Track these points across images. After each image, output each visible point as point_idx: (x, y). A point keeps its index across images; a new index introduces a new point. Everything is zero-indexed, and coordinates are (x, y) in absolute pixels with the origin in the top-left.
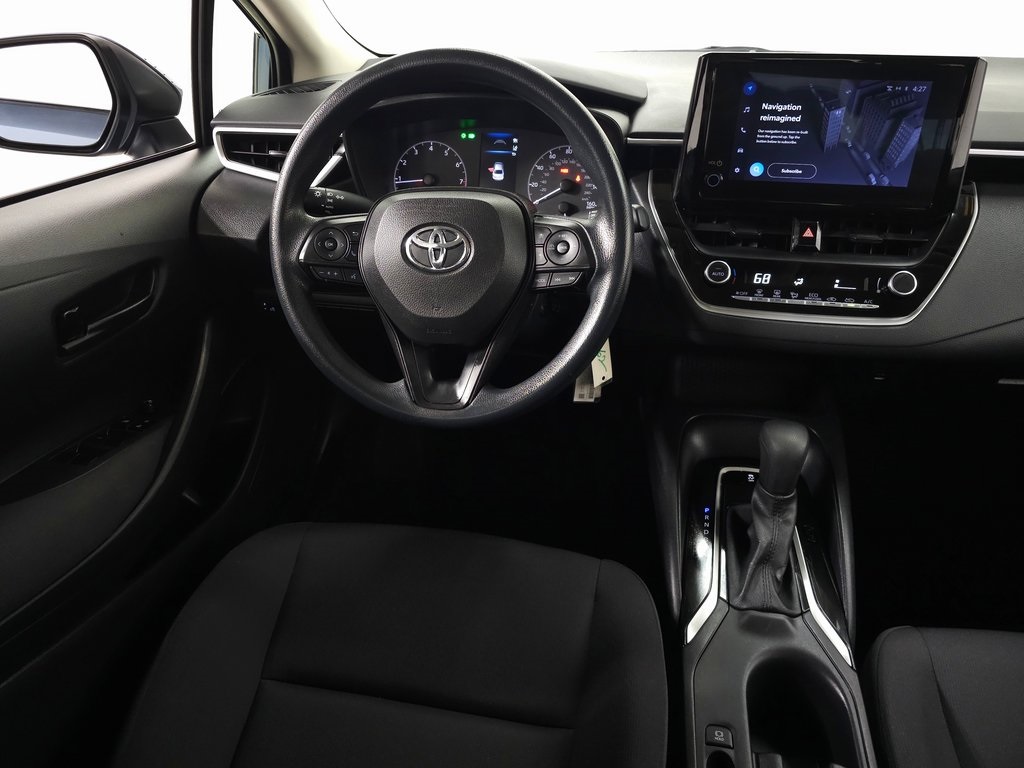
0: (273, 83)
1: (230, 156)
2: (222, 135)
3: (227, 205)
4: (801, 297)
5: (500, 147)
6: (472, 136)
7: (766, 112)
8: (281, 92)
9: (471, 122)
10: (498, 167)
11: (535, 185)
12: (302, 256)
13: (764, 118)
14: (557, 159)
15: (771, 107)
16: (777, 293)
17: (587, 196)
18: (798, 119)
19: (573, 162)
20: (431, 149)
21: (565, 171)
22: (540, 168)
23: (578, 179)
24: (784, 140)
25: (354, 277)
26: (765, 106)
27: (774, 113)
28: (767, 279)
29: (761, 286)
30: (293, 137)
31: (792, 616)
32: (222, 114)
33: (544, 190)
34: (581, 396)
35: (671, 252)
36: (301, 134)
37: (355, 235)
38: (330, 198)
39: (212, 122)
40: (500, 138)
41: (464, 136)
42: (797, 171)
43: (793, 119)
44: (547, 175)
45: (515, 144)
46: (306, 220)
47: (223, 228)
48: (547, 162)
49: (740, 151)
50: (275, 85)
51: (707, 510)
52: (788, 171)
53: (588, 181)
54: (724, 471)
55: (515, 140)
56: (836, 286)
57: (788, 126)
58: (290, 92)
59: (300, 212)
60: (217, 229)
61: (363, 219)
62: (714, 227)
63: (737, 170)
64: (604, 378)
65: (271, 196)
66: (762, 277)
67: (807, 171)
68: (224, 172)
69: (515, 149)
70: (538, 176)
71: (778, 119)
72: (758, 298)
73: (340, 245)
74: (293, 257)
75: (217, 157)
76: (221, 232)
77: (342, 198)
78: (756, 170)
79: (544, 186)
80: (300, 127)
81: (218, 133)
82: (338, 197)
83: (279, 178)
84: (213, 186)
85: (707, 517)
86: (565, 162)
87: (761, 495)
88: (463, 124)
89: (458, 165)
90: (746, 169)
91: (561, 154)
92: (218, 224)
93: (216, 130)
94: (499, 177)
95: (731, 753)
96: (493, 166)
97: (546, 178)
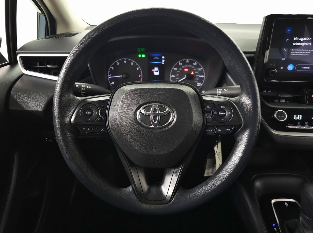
0: (47, 34)
1: (27, 68)
2: (23, 58)
3: (25, 92)
5: (156, 60)
6: (143, 56)
7: (296, 41)
8: (52, 37)
9: (143, 50)
10: (156, 69)
11: (173, 76)
12: (73, 119)
13: (295, 44)
14: (183, 65)
15: (298, 39)
16: (307, 124)
17: (197, 80)
18: (310, 44)
19: (190, 66)
20: (125, 62)
21: (186, 70)
22: (175, 69)
23: (192, 73)
24: (303, 54)
25: (102, 130)
26: (295, 39)
27: (300, 42)
28: (300, 117)
29: (298, 121)
32: (22, 48)
33: (178, 78)
34: (208, 173)
38: (83, 88)
39: (17, 52)
40: (156, 57)
41: (140, 56)
42: (308, 68)
43: (308, 44)
44: (178, 72)
45: (163, 59)
47: (23, 105)
48: (178, 66)
49: (284, 59)
50: (48, 35)
51: (274, 225)
52: (304, 68)
53: (197, 74)
54: (273, 201)
55: (163, 57)
57: (305, 47)
58: (56, 37)
59: (71, 95)
60: (20, 106)
61: (107, 98)
63: (282, 68)
64: (219, 165)
66: (297, 116)
68: (24, 76)
69: (163, 61)
70: (174, 73)
71: (301, 44)
72: (299, 126)
73: (95, 113)
74: (67, 120)
75: (20, 69)
76: (22, 107)
77: (90, 87)
78: (290, 67)
79: (177, 77)
81: (20, 57)
82: (87, 87)
83: (58, 79)
84: (18, 83)
85: (275, 229)
86: (186, 66)
88: (139, 50)
89: (138, 69)
90: (286, 67)
91: (184, 63)
92: (21, 103)
93: (19, 56)
94: (156, 74)
96: (154, 69)
97: (178, 73)
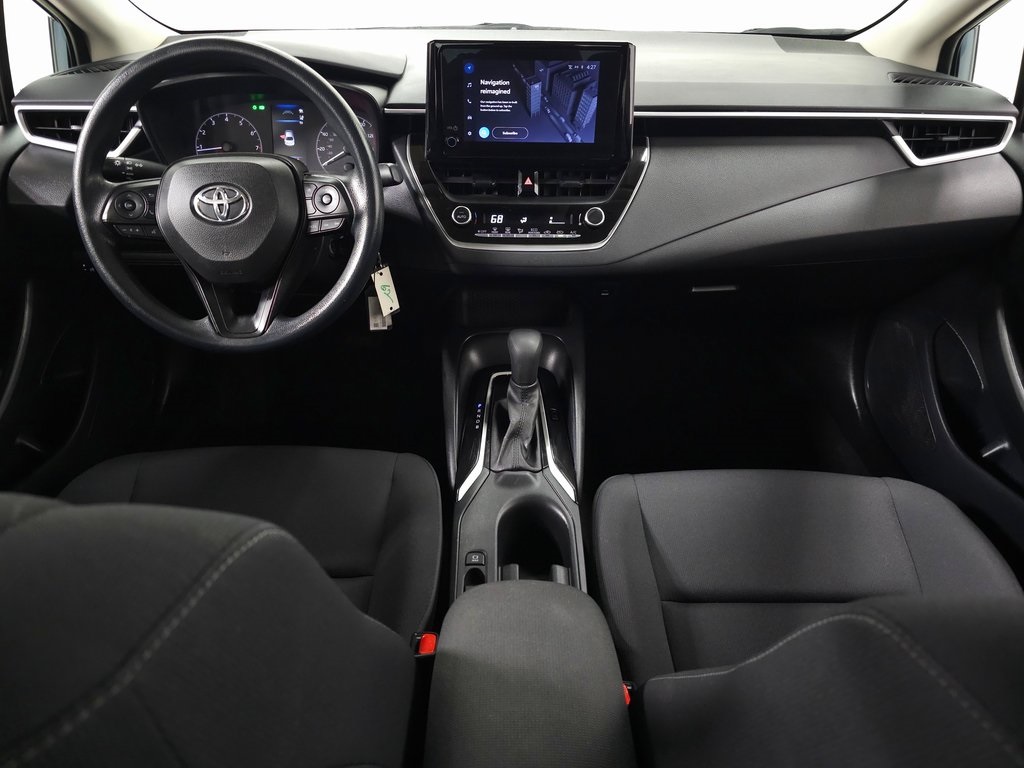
0: (72, 62)
1: (34, 131)
2: (26, 114)
3: (35, 175)
4: (525, 232)
5: (288, 117)
6: (262, 108)
7: (484, 87)
8: (78, 72)
9: (260, 96)
10: (289, 134)
11: (322, 149)
12: (105, 217)
13: (484, 91)
15: (487, 83)
16: (508, 230)
18: (508, 92)
20: (227, 119)
22: (325, 134)
24: (501, 108)
25: (154, 232)
26: (482, 82)
27: (490, 87)
28: (500, 219)
29: (496, 225)
30: (85, 114)
31: (534, 472)
32: (23, 93)
34: (376, 325)
35: (428, 203)
36: (93, 111)
37: (151, 196)
38: (129, 166)
39: (13, 101)
40: (288, 109)
41: (255, 107)
42: (514, 133)
43: (505, 92)
44: (332, 140)
45: (301, 114)
46: (105, 185)
47: (32, 197)
49: (470, 118)
50: (75, 65)
51: (479, 405)
52: (507, 133)
54: (495, 375)
55: (301, 111)
56: (551, 222)
57: (502, 97)
58: (87, 72)
59: (99, 178)
60: (27, 198)
61: (158, 183)
62: (462, 180)
63: (470, 133)
64: (391, 308)
65: (70, 166)
66: (497, 218)
67: (522, 133)
68: (30, 146)
69: (302, 118)
70: (324, 140)
71: (494, 92)
72: (495, 234)
73: (138, 205)
74: (97, 218)
75: (22, 134)
76: (31, 200)
77: (141, 166)
78: (484, 133)
79: (330, 150)
80: (91, 104)
81: (20, 111)
82: (137, 165)
83: (77, 149)
84: (20, 159)
85: (479, 411)
87: (514, 388)
88: (253, 97)
89: (252, 133)
90: (475, 133)
92: (28, 193)
93: (17, 109)
94: (291, 143)
95: (482, 568)
96: (284, 134)
97: (331, 143)
